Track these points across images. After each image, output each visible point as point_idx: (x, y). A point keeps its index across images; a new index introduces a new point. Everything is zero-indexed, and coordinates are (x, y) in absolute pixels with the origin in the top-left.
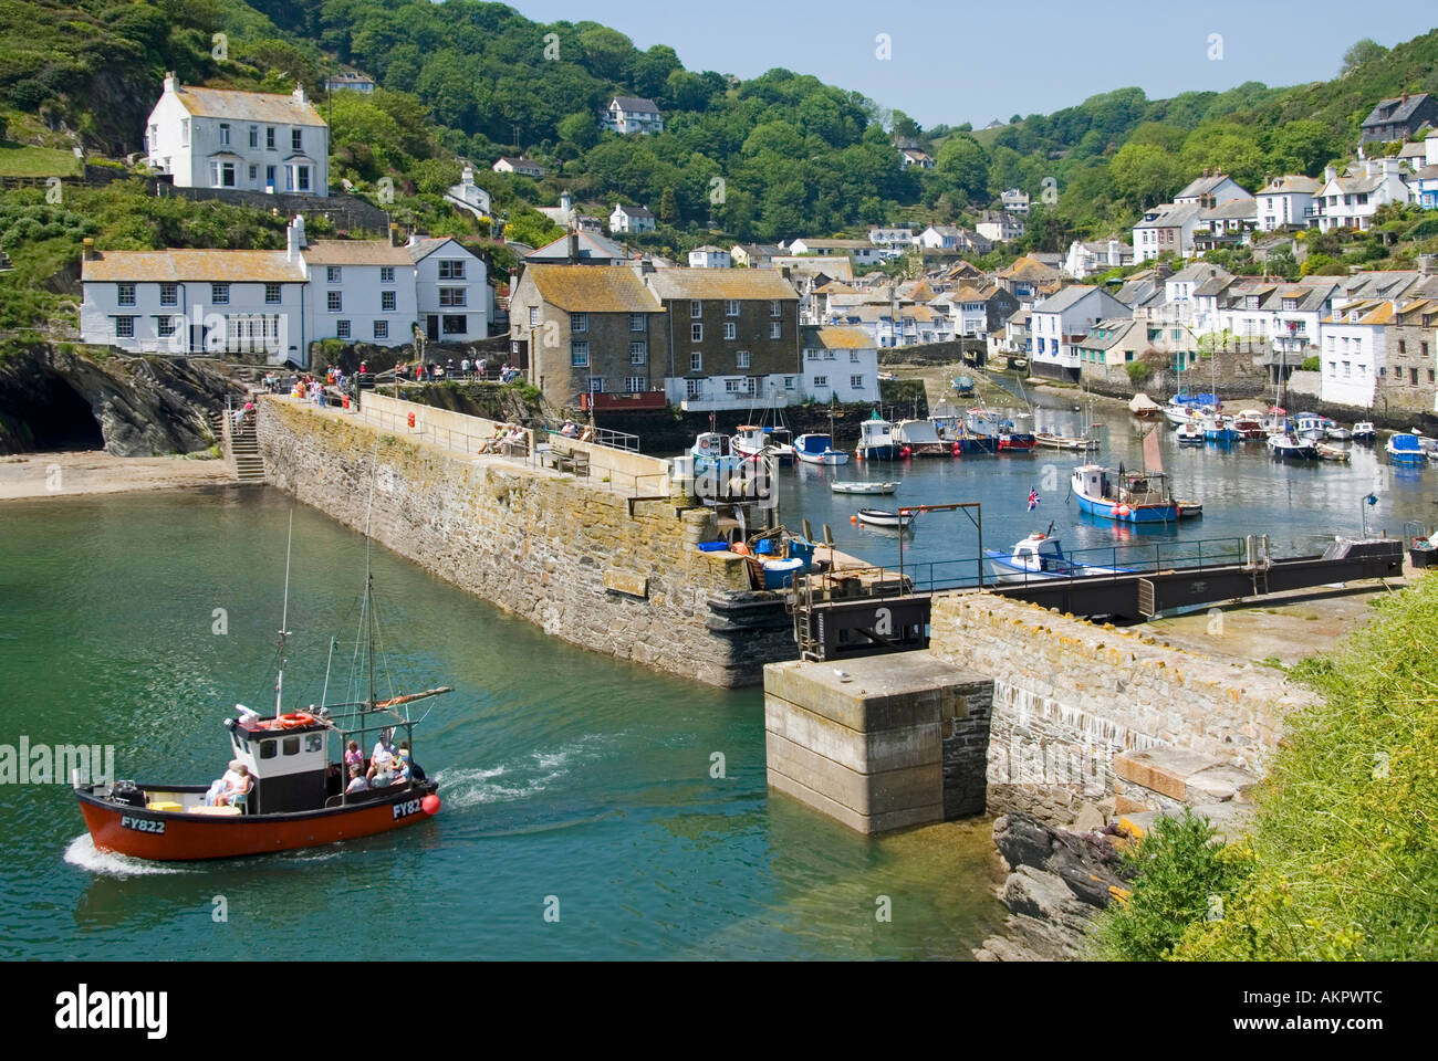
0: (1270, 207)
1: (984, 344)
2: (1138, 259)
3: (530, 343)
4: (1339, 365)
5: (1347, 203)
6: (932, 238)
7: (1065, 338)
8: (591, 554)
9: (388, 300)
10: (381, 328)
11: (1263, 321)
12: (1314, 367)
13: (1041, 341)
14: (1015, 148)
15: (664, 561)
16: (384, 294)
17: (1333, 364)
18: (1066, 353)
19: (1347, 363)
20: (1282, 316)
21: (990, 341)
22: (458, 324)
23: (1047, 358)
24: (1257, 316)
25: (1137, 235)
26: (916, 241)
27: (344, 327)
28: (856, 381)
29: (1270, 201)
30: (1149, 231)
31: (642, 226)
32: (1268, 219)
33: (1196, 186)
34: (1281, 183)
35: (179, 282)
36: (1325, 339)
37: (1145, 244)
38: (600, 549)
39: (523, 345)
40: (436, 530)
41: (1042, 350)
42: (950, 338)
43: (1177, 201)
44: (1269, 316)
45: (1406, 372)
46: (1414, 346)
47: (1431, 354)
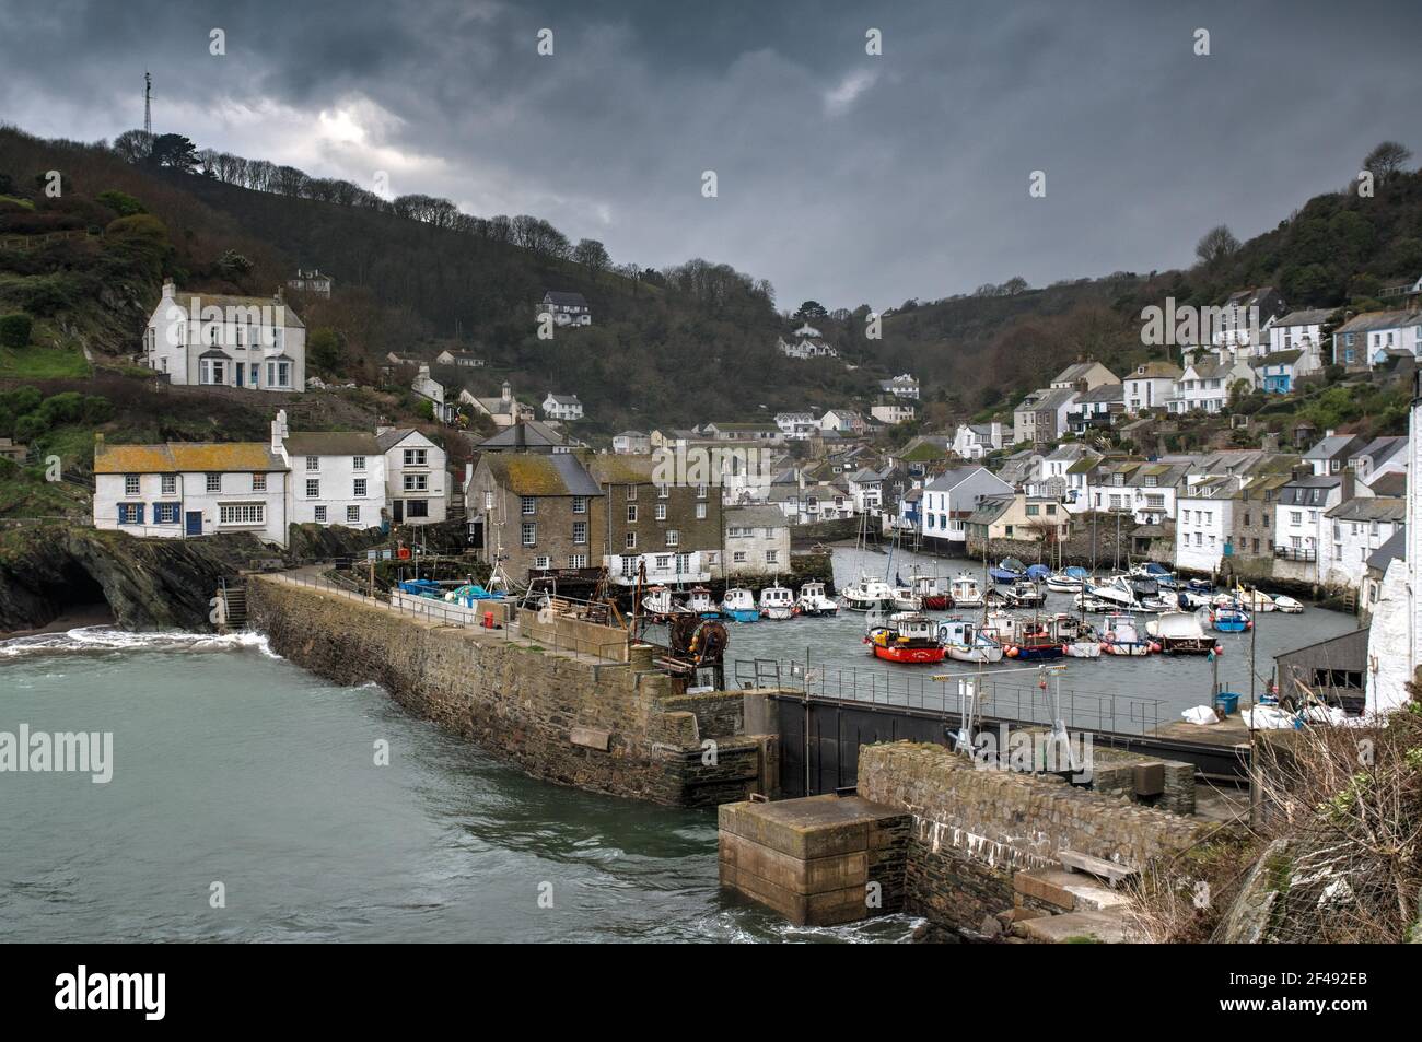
0: (1135, 390)
1: (879, 520)
2: (1019, 439)
3: (485, 525)
4: (1193, 537)
5: (1203, 386)
6: (831, 421)
7: (952, 514)
8: (560, 714)
9: (360, 487)
10: (353, 512)
11: (1128, 496)
12: (1171, 537)
13: (931, 517)
15: (624, 718)
16: (356, 481)
17: (1187, 535)
18: (953, 528)
19: (1199, 534)
20: (1145, 491)
21: (885, 517)
22: (419, 508)
23: (936, 532)
24: (1123, 491)
25: (1018, 417)
26: (817, 423)
27: (320, 511)
28: (771, 554)
29: (1135, 385)
30: (1028, 414)
31: (571, 413)
32: (1133, 401)
33: (1071, 370)
34: (1146, 368)
35: (178, 473)
36: (1181, 514)
37: (1025, 425)
38: (568, 710)
39: (479, 526)
40: (417, 694)
41: (932, 524)
42: (850, 516)
43: (1053, 386)
44: (1132, 491)
45: (1249, 542)
46: (1257, 518)
47: (1271, 526)
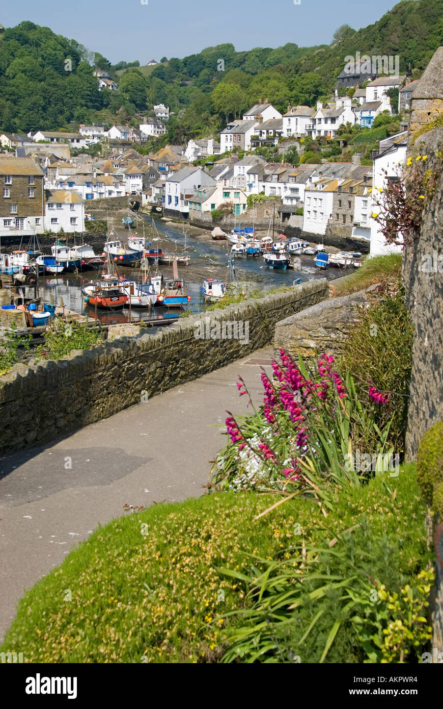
0: (290, 123)
1: (141, 198)
2: (222, 151)
4: (312, 213)
5: (326, 123)
6: (115, 133)
7: (182, 196)
11: (280, 188)
12: (300, 213)
13: (170, 197)
14: (162, 79)
17: (309, 212)
18: (182, 204)
19: (315, 212)
20: (288, 185)
21: (144, 196)
23: (172, 207)
24: (277, 185)
25: (223, 137)
26: (106, 134)
28: (73, 220)
29: (289, 120)
30: (229, 135)
32: (288, 130)
33: (254, 109)
34: (295, 109)
36: (306, 198)
37: (227, 142)
41: (170, 201)
42: (123, 195)
43: (244, 118)
44: (282, 185)
45: (341, 217)
46: (345, 203)
47: (352, 207)
